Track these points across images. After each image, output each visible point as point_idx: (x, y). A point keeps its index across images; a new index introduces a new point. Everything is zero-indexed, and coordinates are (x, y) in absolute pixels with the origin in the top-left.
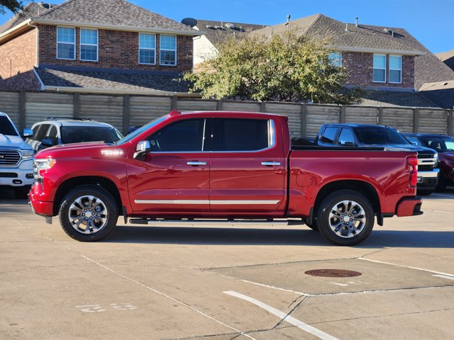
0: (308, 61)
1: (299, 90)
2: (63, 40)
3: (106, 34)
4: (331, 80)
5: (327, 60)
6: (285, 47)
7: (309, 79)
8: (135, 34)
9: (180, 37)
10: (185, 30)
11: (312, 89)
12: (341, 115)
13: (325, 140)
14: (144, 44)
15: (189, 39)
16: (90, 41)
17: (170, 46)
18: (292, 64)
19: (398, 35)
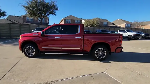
0: (95, 22)
1: (94, 26)
2: (66, 21)
3: (71, 20)
4: (98, 24)
5: (98, 22)
6: (92, 21)
7: (95, 24)
8: (75, 20)
9: (80, 20)
10: (81, 19)
11: (96, 26)
12: (99, 28)
13: (97, 32)
14: (76, 21)
15: (82, 20)
16: (70, 21)
17: (79, 21)
18: (93, 23)
19: (106, 20)
